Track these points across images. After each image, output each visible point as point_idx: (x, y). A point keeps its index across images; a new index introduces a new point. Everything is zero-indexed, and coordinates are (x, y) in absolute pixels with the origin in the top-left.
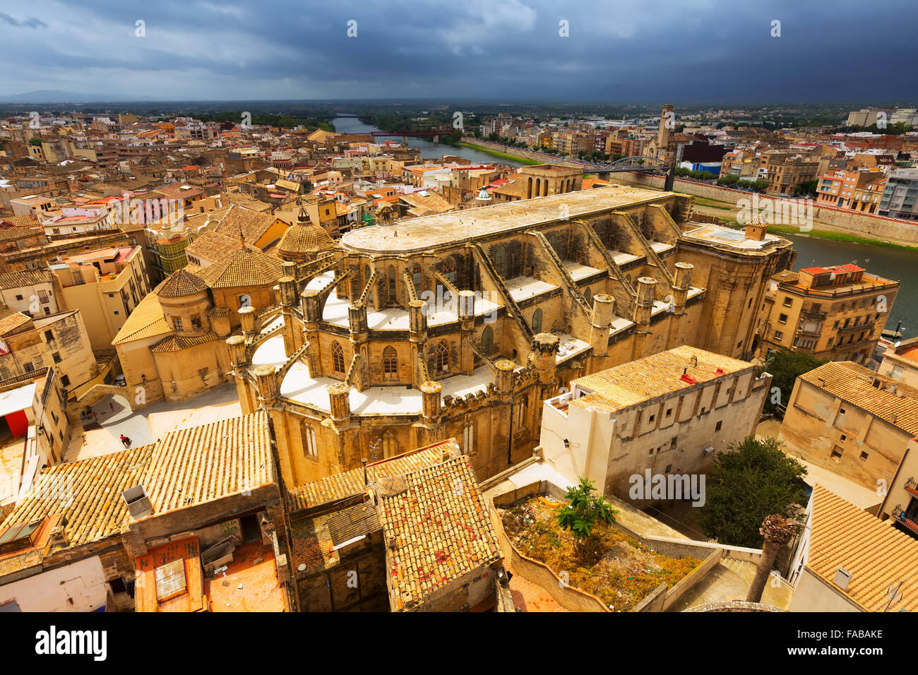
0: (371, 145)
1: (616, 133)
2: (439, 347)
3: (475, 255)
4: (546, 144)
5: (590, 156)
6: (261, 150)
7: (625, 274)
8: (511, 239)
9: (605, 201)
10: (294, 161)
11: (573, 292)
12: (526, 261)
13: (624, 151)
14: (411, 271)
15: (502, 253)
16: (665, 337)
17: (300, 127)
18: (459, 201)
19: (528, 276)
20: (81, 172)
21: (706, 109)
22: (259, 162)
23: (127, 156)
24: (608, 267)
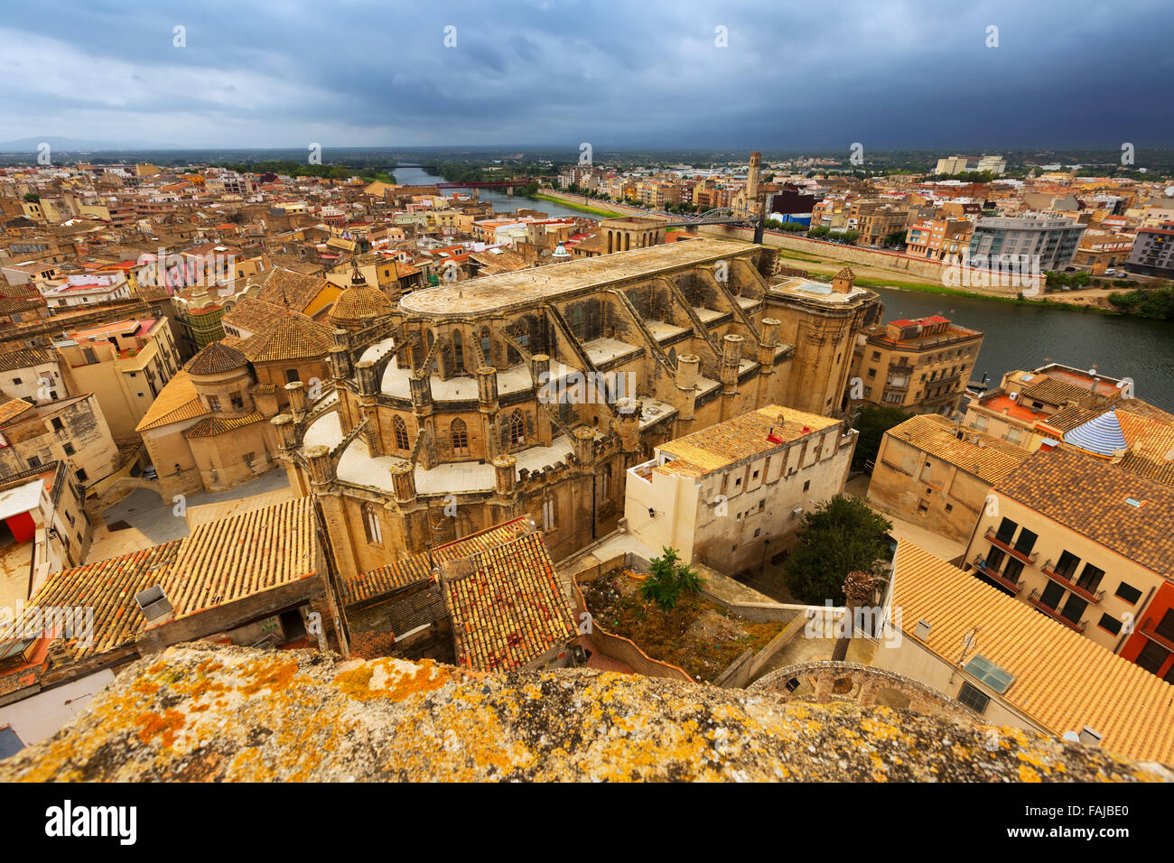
0: (436, 198)
1: (703, 182)
2: (513, 417)
3: (550, 317)
4: (630, 195)
5: (677, 208)
6: (310, 205)
7: (711, 333)
8: (589, 297)
9: (689, 254)
10: (349, 217)
11: (656, 353)
12: (606, 322)
13: (712, 202)
14: (479, 334)
15: (580, 313)
16: (754, 398)
17: (355, 178)
18: (535, 258)
19: (608, 337)
20: (91, 233)
21: (796, 157)
22: (307, 219)
23: (147, 213)
24: (693, 325)
